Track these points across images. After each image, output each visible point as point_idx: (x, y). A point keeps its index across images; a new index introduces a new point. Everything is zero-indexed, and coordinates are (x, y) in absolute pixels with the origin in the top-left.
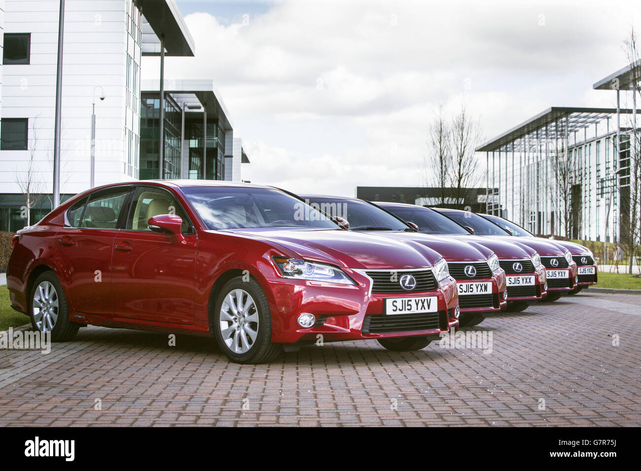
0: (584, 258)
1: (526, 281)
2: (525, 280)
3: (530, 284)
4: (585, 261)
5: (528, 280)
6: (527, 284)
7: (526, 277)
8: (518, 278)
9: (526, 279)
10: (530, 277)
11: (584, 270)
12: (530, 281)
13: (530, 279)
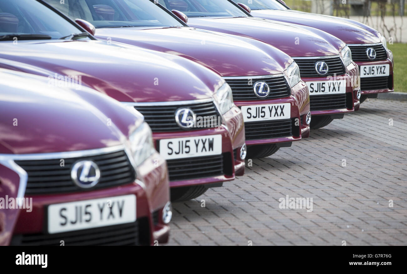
0: (372, 49)
1: (276, 113)
2: (274, 111)
3: (282, 118)
4: (373, 53)
5: (279, 111)
6: (277, 118)
7: (276, 105)
8: (263, 108)
9: (276, 110)
10: (282, 105)
11: (372, 70)
12: (282, 112)
13: (282, 109)
